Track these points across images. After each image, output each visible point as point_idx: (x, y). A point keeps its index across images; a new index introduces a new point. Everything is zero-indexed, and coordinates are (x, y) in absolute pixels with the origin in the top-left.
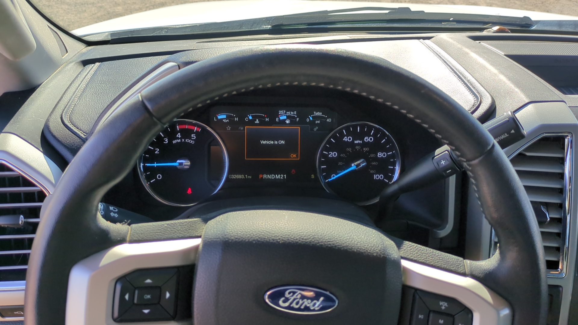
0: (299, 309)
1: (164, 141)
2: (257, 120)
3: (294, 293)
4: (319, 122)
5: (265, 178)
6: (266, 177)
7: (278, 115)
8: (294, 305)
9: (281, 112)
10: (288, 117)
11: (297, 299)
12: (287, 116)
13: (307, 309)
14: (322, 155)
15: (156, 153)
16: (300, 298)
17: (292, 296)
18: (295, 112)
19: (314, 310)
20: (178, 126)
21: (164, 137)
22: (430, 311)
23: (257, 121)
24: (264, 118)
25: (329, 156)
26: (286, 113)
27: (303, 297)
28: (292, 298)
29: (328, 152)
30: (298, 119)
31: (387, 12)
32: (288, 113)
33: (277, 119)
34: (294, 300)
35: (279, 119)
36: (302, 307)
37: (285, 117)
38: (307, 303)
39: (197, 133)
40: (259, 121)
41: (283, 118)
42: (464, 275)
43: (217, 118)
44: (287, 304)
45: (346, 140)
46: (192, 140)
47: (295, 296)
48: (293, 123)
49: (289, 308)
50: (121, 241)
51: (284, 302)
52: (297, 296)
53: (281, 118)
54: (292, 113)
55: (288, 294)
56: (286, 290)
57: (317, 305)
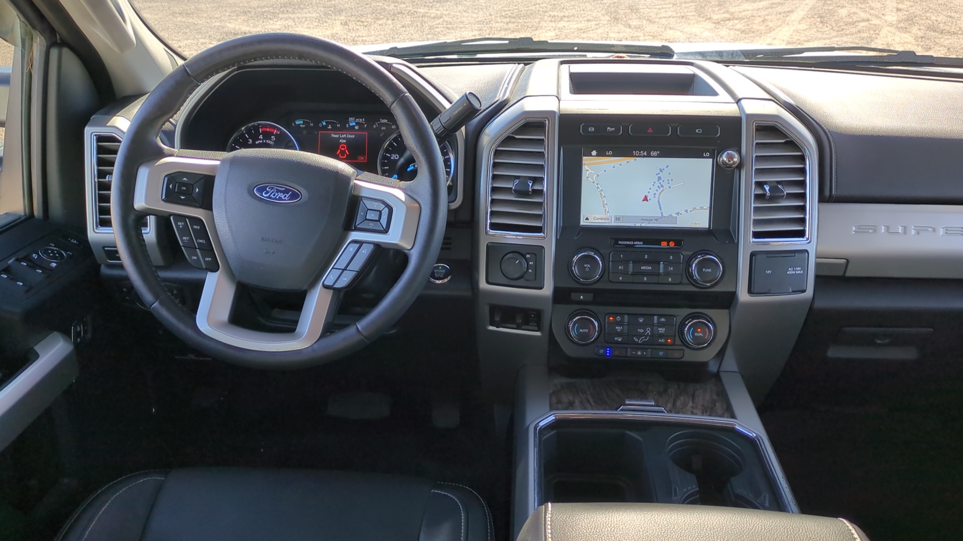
0: (275, 199)
1: (249, 141)
2: (330, 126)
3: (273, 188)
4: (384, 128)
7: (348, 122)
8: (272, 196)
9: (350, 119)
10: (357, 124)
12: (356, 123)
13: (280, 199)
14: (384, 157)
16: (276, 192)
17: (271, 190)
18: (363, 119)
19: (285, 200)
20: (260, 129)
21: (249, 139)
23: (330, 127)
24: (336, 123)
25: (392, 158)
26: (355, 120)
27: (278, 191)
28: (271, 192)
29: (390, 155)
30: (365, 126)
31: (507, 42)
32: (357, 120)
33: (347, 125)
34: (272, 192)
35: (349, 125)
36: (277, 197)
37: (355, 124)
38: (280, 195)
39: (276, 135)
40: (331, 126)
43: (295, 123)
44: (268, 195)
46: (272, 141)
47: (273, 191)
48: (362, 128)
49: (269, 197)
50: (171, 155)
51: (265, 194)
53: (351, 124)
54: (361, 120)
55: (269, 188)
56: (268, 186)
57: (287, 196)
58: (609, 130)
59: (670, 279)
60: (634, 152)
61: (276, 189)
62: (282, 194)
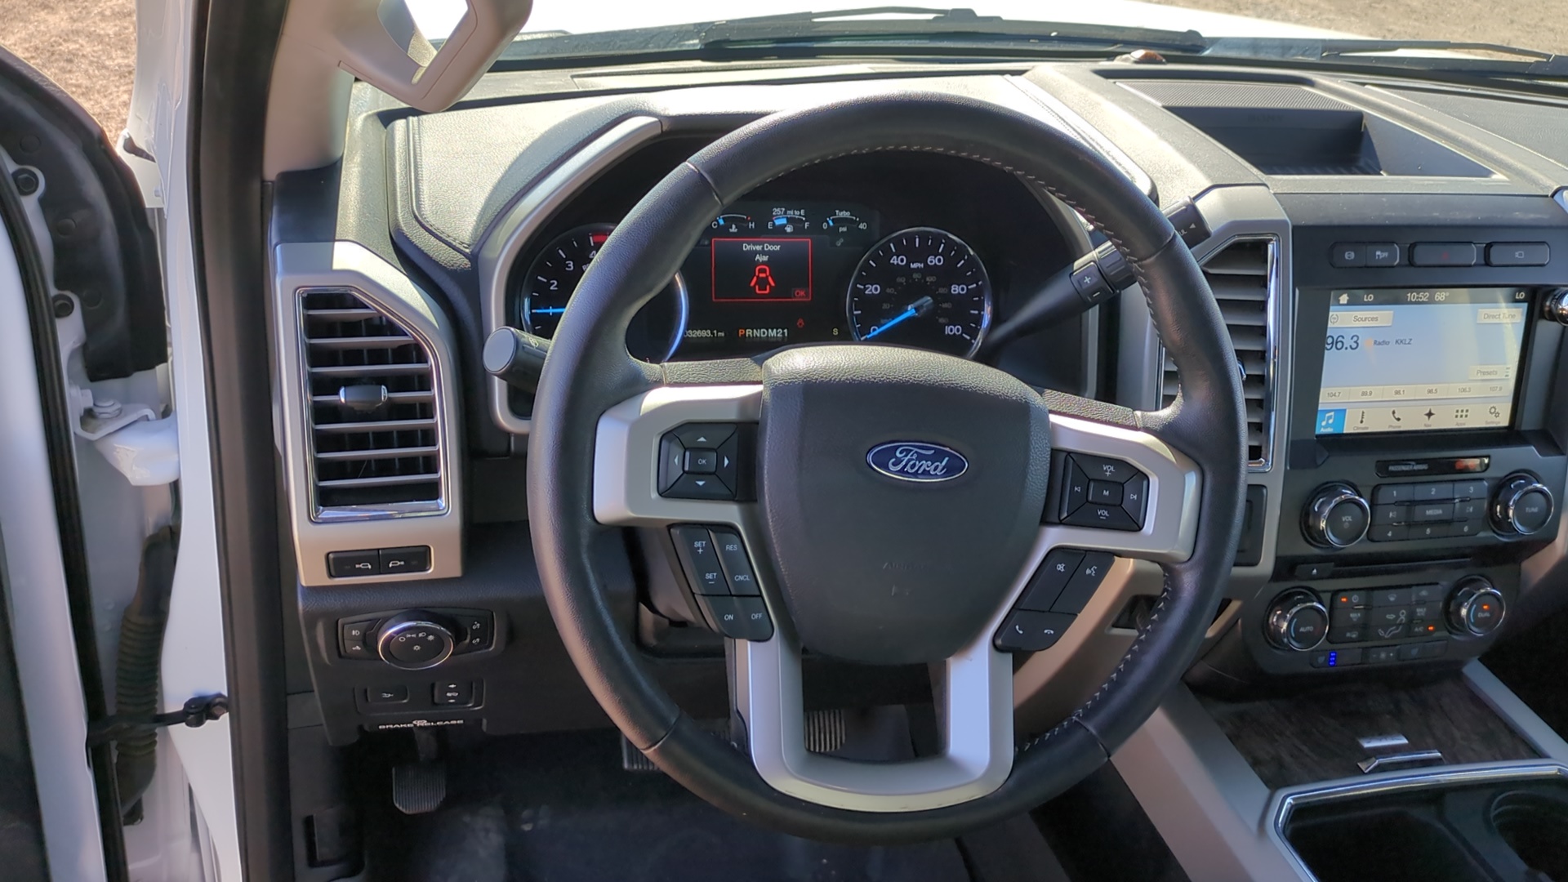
0: (916, 475)
1: (567, 266)
2: (734, 226)
3: (909, 451)
4: (845, 229)
5: (749, 335)
6: (751, 334)
7: (771, 218)
8: (908, 468)
9: (776, 211)
10: (790, 221)
11: (913, 460)
12: (787, 218)
13: (926, 473)
14: (855, 290)
15: (552, 288)
16: (917, 459)
17: (906, 456)
18: (802, 212)
19: (936, 476)
20: (591, 238)
21: (567, 259)
22: (1090, 480)
23: (734, 229)
24: (747, 221)
25: (867, 292)
26: (785, 213)
27: (921, 457)
28: (906, 459)
29: (864, 286)
30: (806, 225)
31: (930, 16)
32: (790, 213)
33: (770, 224)
34: (909, 461)
35: (774, 224)
36: (920, 472)
37: (784, 221)
38: (926, 465)
40: (736, 228)
41: (779, 222)
42: (1135, 428)
44: (899, 467)
45: (895, 262)
47: (909, 457)
48: (799, 231)
49: (902, 472)
50: (658, 383)
51: (895, 464)
52: (912, 456)
53: (778, 222)
54: (797, 213)
55: (901, 453)
56: (897, 448)
57: (940, 468)
58: (1379, 256)
59: (1466, 529)
60: (1409, 295)
61: (916, 452)
62: (929, 463)
